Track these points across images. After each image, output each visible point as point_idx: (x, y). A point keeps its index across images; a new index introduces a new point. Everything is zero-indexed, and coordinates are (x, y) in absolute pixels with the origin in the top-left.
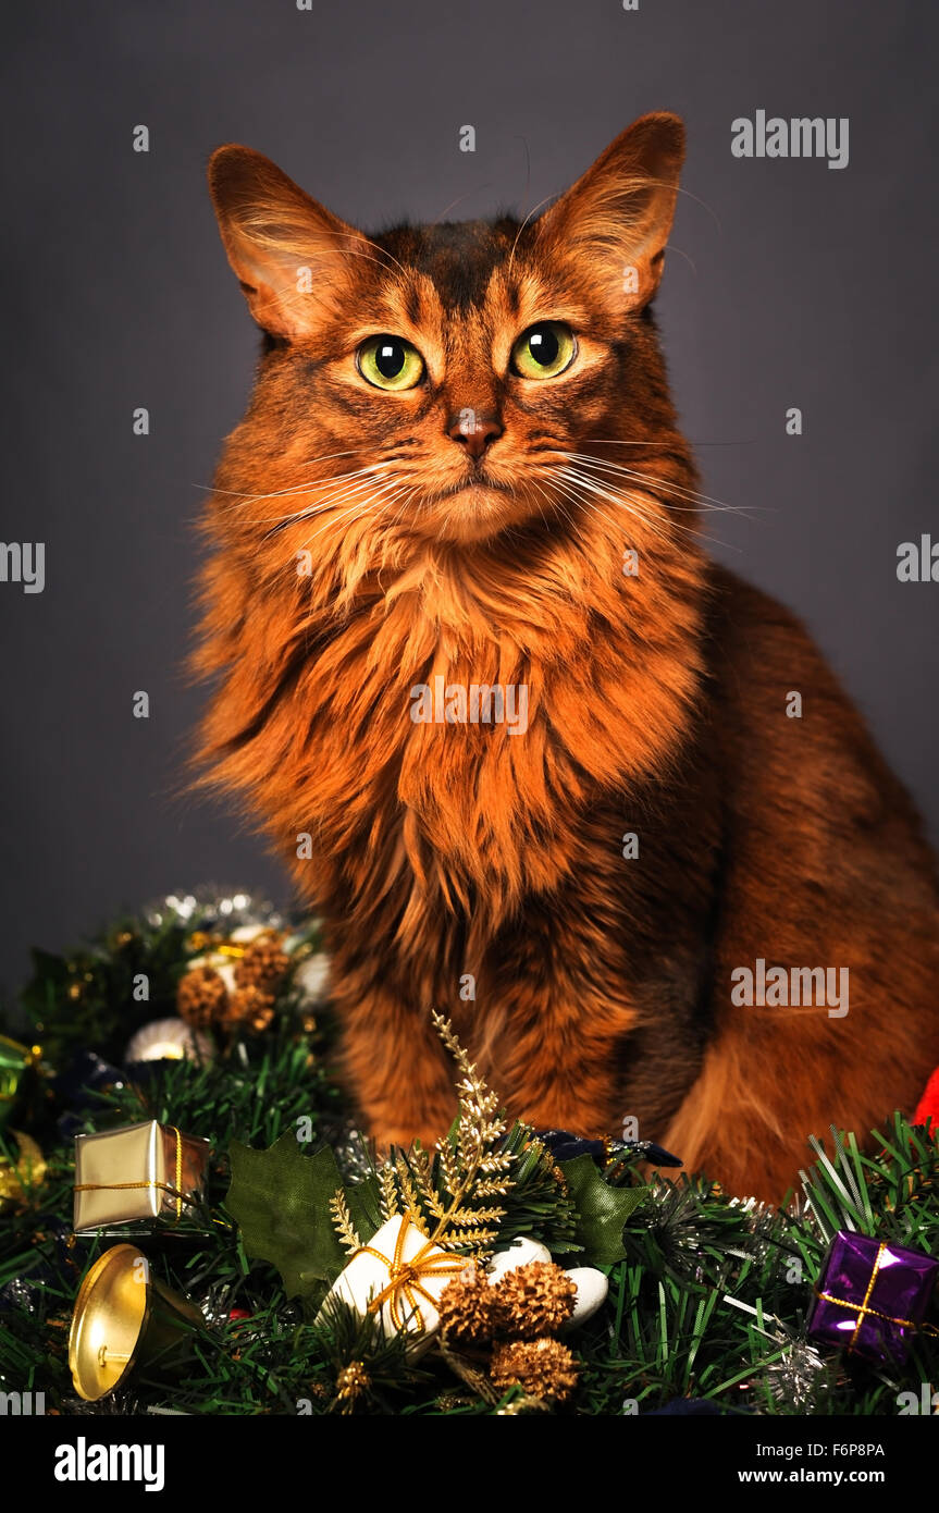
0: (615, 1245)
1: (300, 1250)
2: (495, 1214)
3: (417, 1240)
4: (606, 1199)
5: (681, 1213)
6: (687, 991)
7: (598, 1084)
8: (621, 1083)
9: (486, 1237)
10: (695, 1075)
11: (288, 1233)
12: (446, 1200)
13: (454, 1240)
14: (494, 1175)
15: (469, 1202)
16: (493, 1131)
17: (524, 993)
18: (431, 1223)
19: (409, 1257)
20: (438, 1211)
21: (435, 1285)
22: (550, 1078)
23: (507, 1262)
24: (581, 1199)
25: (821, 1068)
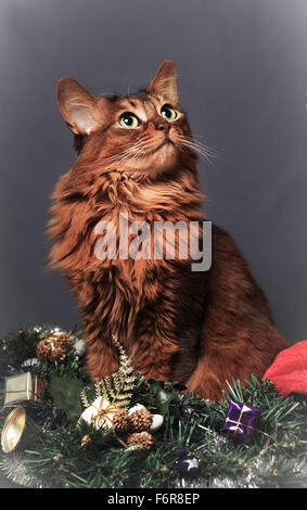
0: (166, 410)
1: (72, 407)
2: (130, 395)
3: (106, 403)
4: (163, 396)
5: (187, 402)
6: (193, 341)
7: (165, 368)
8: (173, 369)
9: (127, 402)
10: (195, 368)
11: (69, 402)
12: (115, 392)
13: (118, 404)
14: (130, 384)
15: (122, 392)
16: (130, 370)
17: (145, 338)
18: (111, 399)
19: (104, 407)
20: (113, 396)
21: (111, 416)
22: (151, 365)
23: (133, 410)
24: (156, 396)
25: (233, 367)
